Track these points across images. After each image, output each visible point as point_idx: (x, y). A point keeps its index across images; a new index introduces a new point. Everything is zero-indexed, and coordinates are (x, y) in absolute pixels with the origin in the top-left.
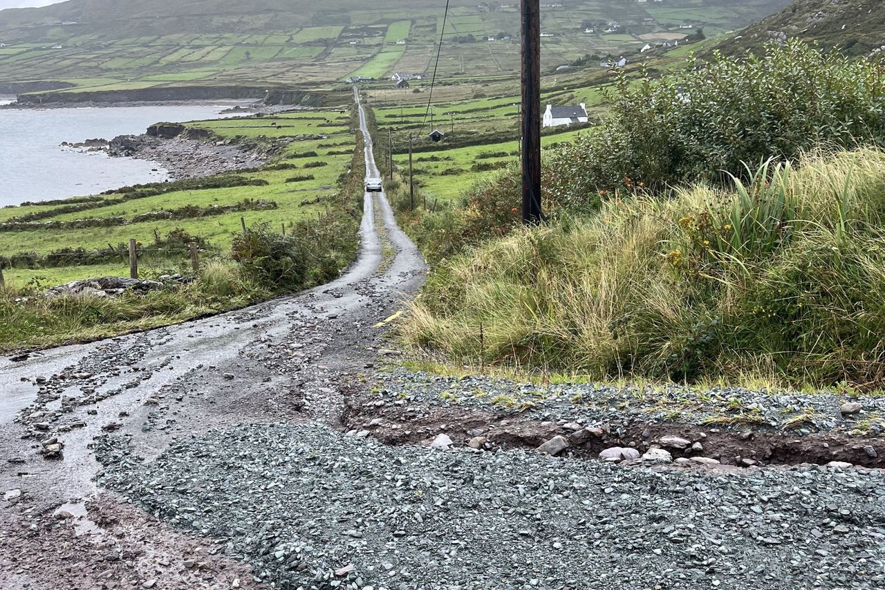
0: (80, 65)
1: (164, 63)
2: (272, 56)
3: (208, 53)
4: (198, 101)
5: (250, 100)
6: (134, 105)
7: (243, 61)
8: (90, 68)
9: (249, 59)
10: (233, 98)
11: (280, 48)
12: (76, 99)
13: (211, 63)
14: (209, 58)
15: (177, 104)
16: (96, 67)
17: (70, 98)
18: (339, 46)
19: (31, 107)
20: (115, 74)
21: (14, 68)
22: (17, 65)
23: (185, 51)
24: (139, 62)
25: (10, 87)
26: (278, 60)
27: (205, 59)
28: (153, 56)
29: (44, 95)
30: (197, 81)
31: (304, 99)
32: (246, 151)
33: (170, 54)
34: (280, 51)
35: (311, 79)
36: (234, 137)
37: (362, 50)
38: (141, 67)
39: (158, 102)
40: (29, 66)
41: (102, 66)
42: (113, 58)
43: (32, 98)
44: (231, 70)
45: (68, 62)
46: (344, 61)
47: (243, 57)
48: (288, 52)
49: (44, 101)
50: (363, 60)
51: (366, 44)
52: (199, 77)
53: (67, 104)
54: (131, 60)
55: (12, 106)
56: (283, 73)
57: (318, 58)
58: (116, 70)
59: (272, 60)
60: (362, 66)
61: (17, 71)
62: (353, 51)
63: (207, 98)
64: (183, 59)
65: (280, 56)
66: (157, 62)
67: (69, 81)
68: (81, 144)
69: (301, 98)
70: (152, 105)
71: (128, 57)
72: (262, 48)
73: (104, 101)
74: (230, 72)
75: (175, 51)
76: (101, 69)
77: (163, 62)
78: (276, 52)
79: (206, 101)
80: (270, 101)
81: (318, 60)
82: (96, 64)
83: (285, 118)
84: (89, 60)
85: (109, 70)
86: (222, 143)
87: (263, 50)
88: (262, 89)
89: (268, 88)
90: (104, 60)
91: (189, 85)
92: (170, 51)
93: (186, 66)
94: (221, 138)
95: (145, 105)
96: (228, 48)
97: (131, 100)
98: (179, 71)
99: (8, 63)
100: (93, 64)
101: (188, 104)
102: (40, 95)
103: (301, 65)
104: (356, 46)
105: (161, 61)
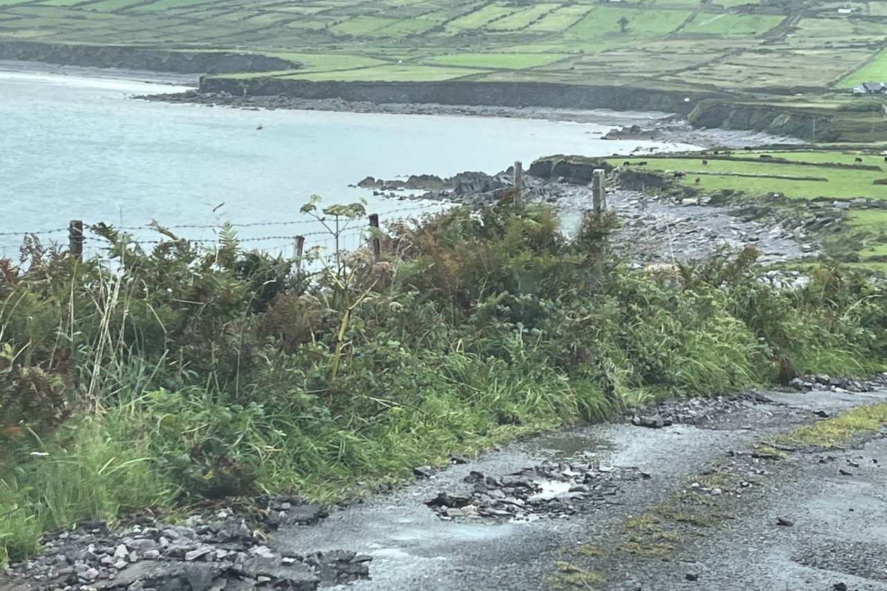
0: (292, 25)
1: (455, 31)
2: (673, 28)
3: (542, 16)
4: (542, 111)
5: (650, 116)
6: (420, 112)
7: (611, 35)
8: (311, 31)
9: (624, 31)
10: (616, 110)
11: (689, 14)
12: (312, 93)
13: (548, 35)
14: (545, 25)
15: (501, 114)
16: (322, 31)
17: (302, 90)
18: (814, 15)
19: (226, 102)
20: (358, 46)
21: (164, 23)
22: (170, 17)
23: (497, 9)
24: (406, 27)
25: (164, 60)
26: (687, 37)
27: (536, 27)
28: (433, 17)
29: (254, 81)
30: (539, 71)
31: (777, 121)
32: (749, 220)
33: (466, 14)
34: (689, 20)
35: (773, 81)
36: (718, 192)
37: (862, 25)
38: (409, 36)
39: (465, 107)
40: (195, 21)
41: (335, 30)
42: (356, 15)
43: (231, 86)
44: (596, 51)
45: (266, 19)
46: (828, 46)
47: (614, 26)
48: (706, 23)
49: (250, 93)
50: (869, 46)
51: (873, 14)
52: (541, 63)
53: (295, 100)
54: (390, 21)
55: (189, 97)
56: (706, 65)
57: (771, 37)
58: (360, 38)
59: (673, 36)
60: (871, 60)
61: (172, 30)
62: (845, 26)
63: (563, 106)
64: (491, 26)
65: (689, 29)
66: (440, 29)
67: (283, 56)
68: (401, 183)
69: (771, 119)
70: (453, 112)
71: (384, 17)
72: (651, 13)
73: (364, 99)
74: (596, 58)
75: (476, 9)
76: (332, 35)
77: (453, 29)
78: (681, 22)
79: (560, 111)
80: (702, 122)
81: (771, 42)
82: (321, 25)
83: (797, 163)
84: (310, 18)
85: (348, 38)
86: (694, 200)
87: (653, 17)
88: (677, 96)
89: (689, 94)
90: (338, 19)
91: (528, 79)
92: (465, 9)
93: (498, 39)
94: (690, 193)
95: (440, 112)
96: (584, 9)
97: (413, 102)
98: (488, 50)
99: (152, 13)
100: (316, 25)
101: (523, 116)
102: (245, 81)
103: (739, 51)
104: (852, 17)
105: (448, 27)
